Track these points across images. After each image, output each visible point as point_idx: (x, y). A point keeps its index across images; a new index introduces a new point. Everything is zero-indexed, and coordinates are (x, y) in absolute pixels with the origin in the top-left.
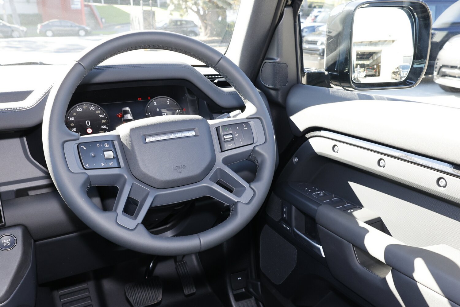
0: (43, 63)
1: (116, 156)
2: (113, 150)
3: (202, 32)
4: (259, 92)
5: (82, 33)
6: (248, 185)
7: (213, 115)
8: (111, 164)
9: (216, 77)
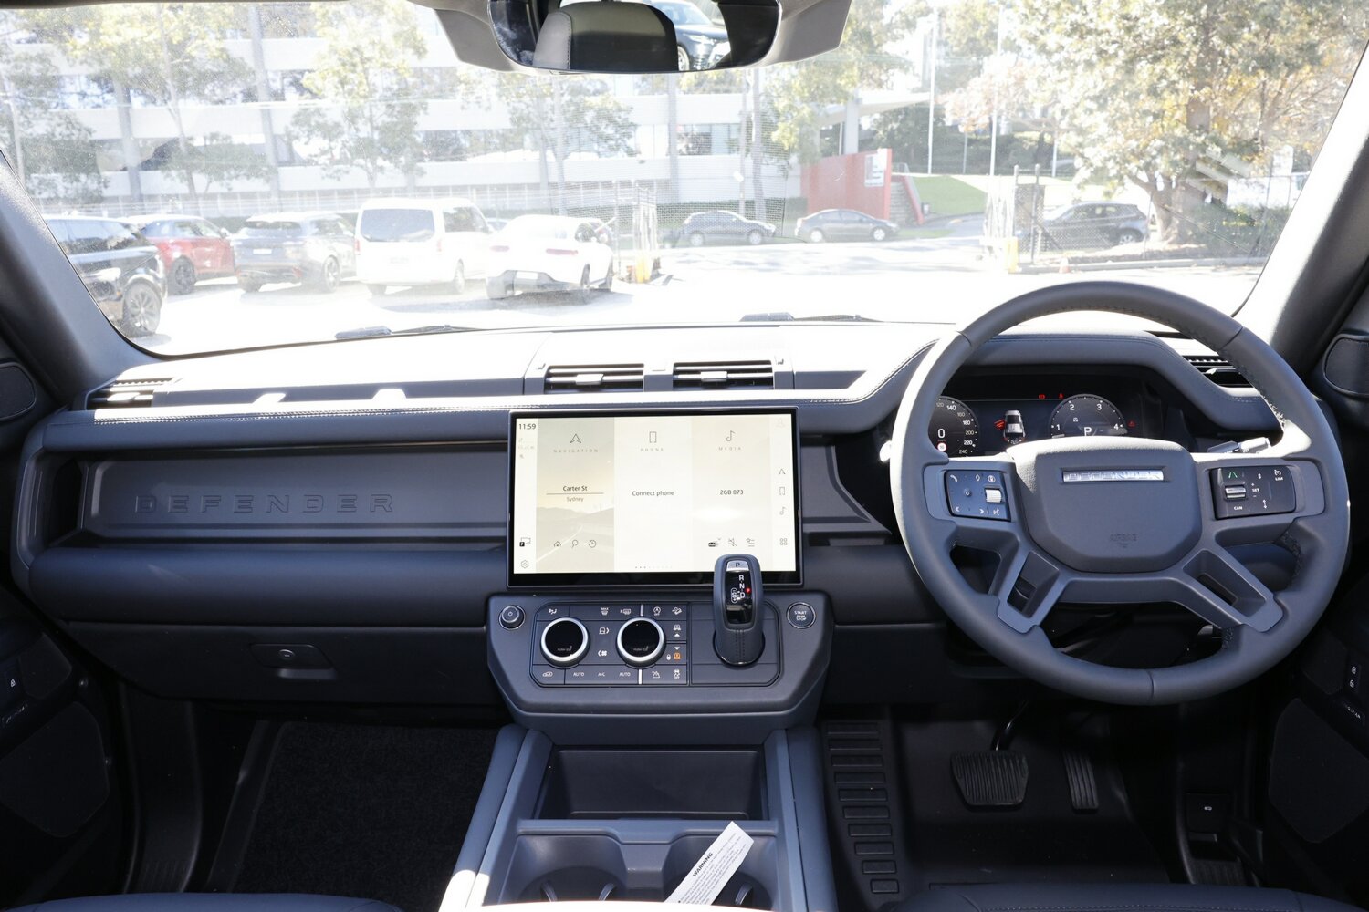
0: (862, 316)
1: (1004, 500)
2: (1002, 488)
3: (1155, 231)
4: (1318, 402)
5: (880, 234)
6: (1272, 595)
7: (1198, 439)
8: (996, 513)
9: (1212, 361)
